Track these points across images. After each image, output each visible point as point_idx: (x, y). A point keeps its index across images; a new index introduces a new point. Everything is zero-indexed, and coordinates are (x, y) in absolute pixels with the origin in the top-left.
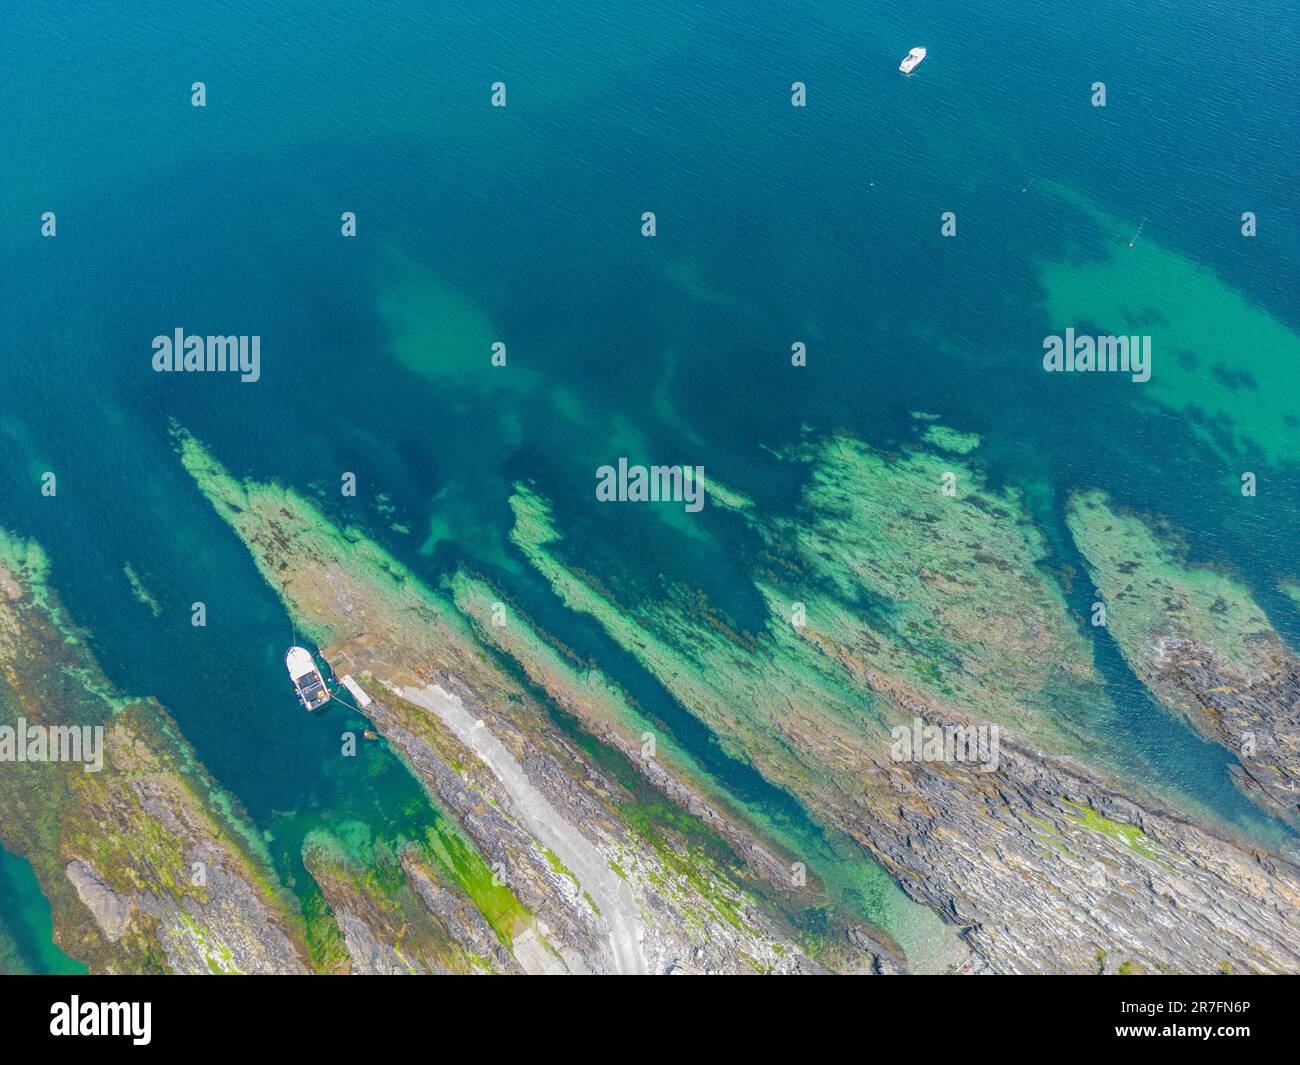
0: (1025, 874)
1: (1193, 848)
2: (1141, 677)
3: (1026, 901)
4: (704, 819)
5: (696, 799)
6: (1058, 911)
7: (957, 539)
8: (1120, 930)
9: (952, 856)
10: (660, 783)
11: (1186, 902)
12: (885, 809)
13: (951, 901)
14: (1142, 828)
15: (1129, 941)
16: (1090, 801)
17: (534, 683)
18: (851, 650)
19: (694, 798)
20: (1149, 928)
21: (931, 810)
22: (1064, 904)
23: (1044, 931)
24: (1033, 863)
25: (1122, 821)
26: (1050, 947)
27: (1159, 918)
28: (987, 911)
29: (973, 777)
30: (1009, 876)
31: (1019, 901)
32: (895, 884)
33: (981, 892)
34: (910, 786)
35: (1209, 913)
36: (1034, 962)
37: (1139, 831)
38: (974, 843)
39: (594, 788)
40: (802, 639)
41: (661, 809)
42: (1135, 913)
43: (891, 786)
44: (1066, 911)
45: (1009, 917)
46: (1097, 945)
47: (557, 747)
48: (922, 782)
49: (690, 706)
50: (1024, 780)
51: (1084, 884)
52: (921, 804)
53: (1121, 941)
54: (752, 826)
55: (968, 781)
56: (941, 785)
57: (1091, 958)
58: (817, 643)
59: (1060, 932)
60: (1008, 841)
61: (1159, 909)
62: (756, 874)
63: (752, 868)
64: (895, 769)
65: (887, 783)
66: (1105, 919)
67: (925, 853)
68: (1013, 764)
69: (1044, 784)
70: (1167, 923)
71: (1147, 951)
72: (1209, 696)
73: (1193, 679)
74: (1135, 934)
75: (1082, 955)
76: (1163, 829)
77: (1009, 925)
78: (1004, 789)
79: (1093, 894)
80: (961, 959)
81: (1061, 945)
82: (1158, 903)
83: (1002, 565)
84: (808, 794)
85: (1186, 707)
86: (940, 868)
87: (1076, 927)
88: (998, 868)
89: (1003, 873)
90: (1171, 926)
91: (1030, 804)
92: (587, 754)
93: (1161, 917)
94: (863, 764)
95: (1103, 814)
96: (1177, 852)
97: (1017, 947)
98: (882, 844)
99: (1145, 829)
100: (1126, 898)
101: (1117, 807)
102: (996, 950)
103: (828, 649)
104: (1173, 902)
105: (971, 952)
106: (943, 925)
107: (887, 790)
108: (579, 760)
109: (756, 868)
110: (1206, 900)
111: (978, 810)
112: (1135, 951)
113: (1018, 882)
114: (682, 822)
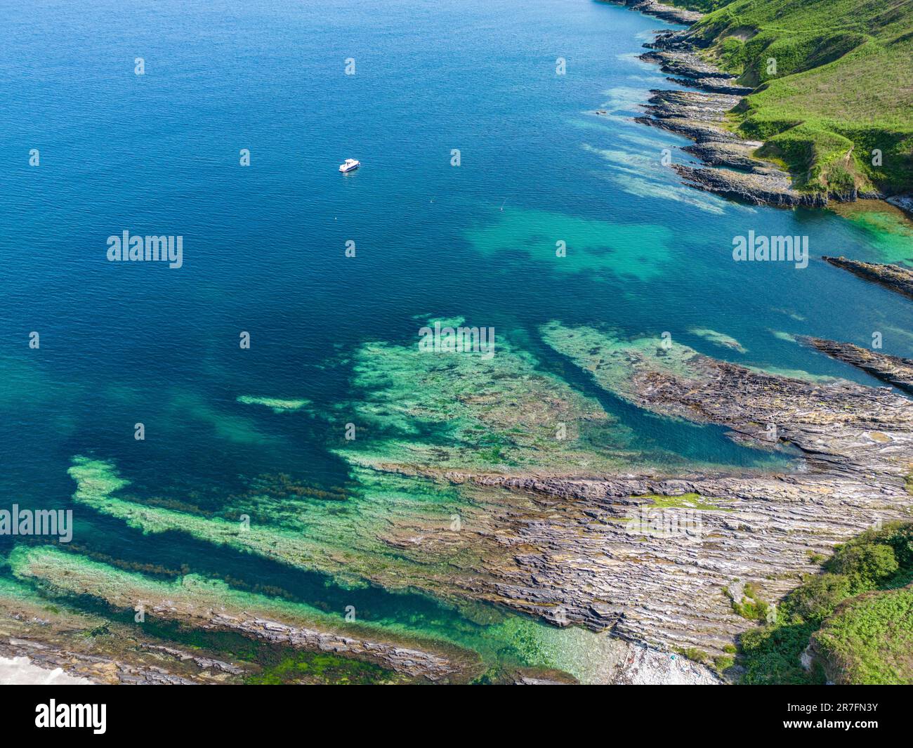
0: (635, 559)
1: (737, 488)
2: (639, 405)
3: (647, 578)
4: (339, 650)
5: (325, 635)
6: (674, 574)
7: (475, 372)
8: (725, 565)
9: (573, 575)
10: (282, 637)
11: (757, 525)
12: (503, 565)
13: (591, 609)
14: (697, 492)
15: (738, 569)
16: (651, 489)
17: (120, 608)
18: (427, 465)
19: (322, 635)
20: (745, 554)
21: (540, 549)
22: (675, 567)
23: (673, 594)
24: (636, 549)
25: (681, 493)
26: (685, 605)
27: (746, 545)
28: (622, 601)
29: (561, 512)
30: (624, 566)
31: (641, 582)
32: (538, 622)
33: (610, 589)
34: (516, 538)
35: (776, 525)
36: (679, 621)
37: (694, 495)
38: (586, 555)
39: (210, 677)
40: (384, 473)
41: (290, 663)
42: (728, 550)
43: (500, 546)
44: (679, 571)
45: (640, 597)
46: (718, 585)
47: (159, 657)
48: (524, 531)
49: (297, 562)
50: (598, 496)
51: (681, 546)
52: (530, 549)
53: (732, 573)
54: (389, 635)
55: (559, 516)
56: (539, 526)
57: (720, 596)
58: (398, 470)
59: (685, 588)
60: (610, 543)
61: (742, 538)
62: (408, 675)
63: (403, 672)
64: (498, 532)
65: (496, 545)
66: (711, 563)
67: (551, 582)
68: (584, 487)
69: (613, 492)
70: (754, 544)
71: (754, 570)
72: (686, 399)
73: (671, 393)
74: (739, 563)
75: (711, 597)
76: (710, 485)
77: (645, 603)
78: (588, 510)
79: (691, 550)
80: (622, 655)
81: (691, 598)
82: (740, 534)
83: (513, 376)
84: (431, 584)
85: (676, 411)
86: (568, 587)
87: (695, 579)
88: (613, 564)
89: (618, 566)
90: (758, 546)
91: (611, 510)
92: (195, 648)
93: (747, 543)
94: (470, 540)
95: (665, 494)
96: (729, 496)
97: (660, 617)
98: (512, 593)
99: (700, 491)
100: (716, 543)
101: (671, 485)
102: (645, 628)
103: (408, 471)
104: (748, 529)
105: (628, 645)
106: (593, 635)
107: (498, 551)
108: (185, 657)
109: (406, 670)
110: (768, 518)
111: (576, 532)
112: (746, 575)
113: (633, 568)
114: (317, 664)
